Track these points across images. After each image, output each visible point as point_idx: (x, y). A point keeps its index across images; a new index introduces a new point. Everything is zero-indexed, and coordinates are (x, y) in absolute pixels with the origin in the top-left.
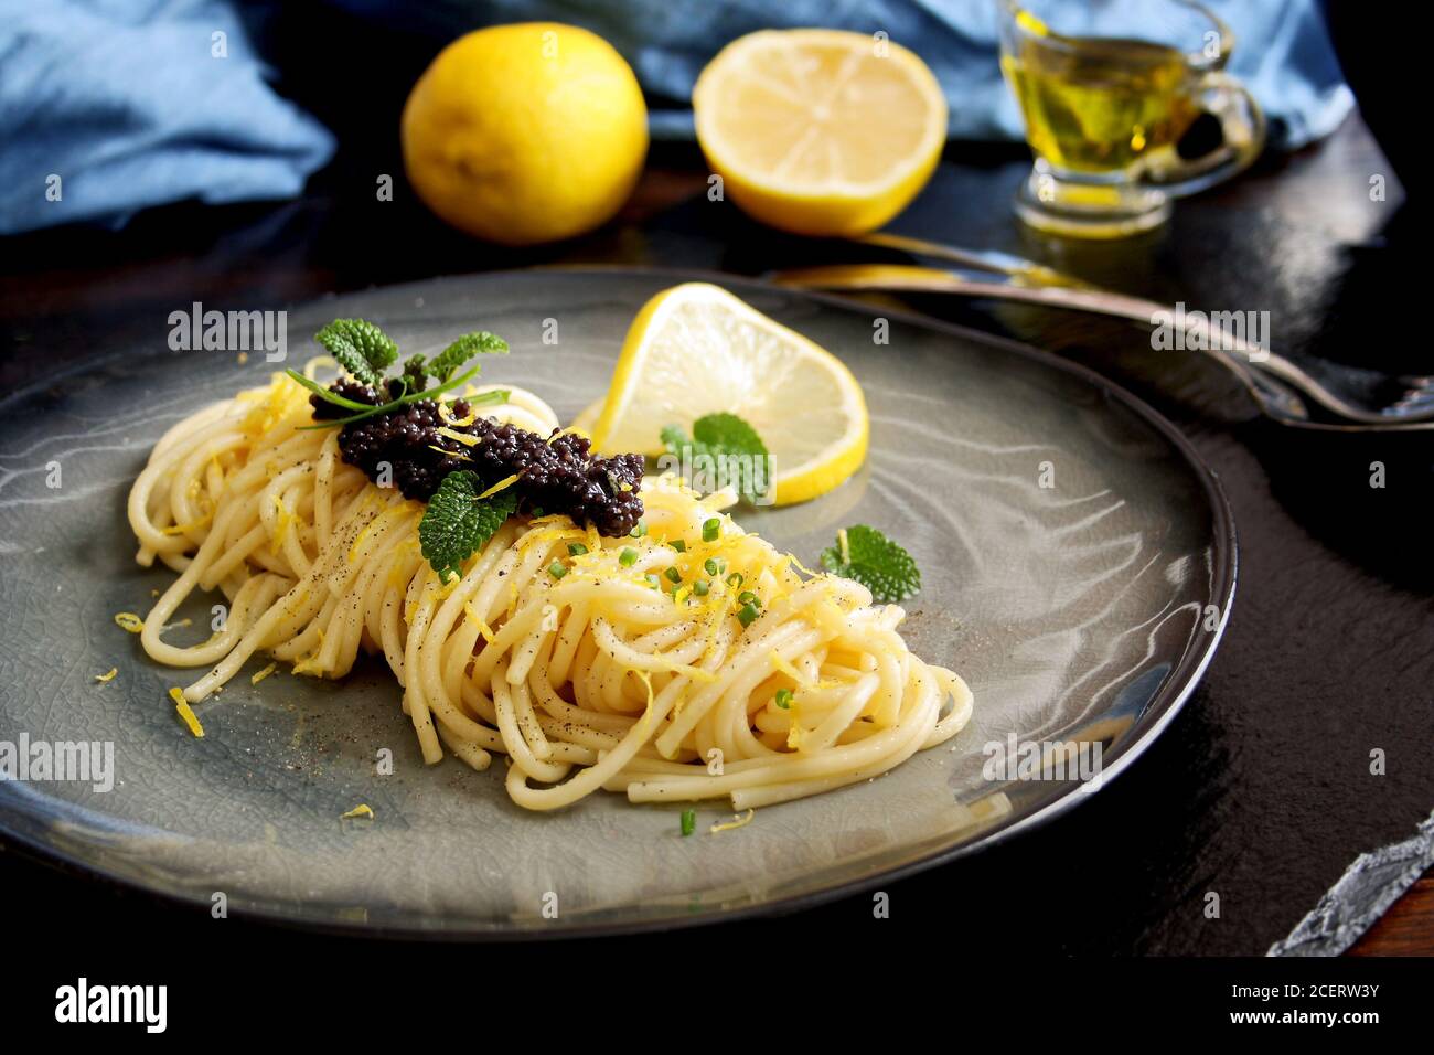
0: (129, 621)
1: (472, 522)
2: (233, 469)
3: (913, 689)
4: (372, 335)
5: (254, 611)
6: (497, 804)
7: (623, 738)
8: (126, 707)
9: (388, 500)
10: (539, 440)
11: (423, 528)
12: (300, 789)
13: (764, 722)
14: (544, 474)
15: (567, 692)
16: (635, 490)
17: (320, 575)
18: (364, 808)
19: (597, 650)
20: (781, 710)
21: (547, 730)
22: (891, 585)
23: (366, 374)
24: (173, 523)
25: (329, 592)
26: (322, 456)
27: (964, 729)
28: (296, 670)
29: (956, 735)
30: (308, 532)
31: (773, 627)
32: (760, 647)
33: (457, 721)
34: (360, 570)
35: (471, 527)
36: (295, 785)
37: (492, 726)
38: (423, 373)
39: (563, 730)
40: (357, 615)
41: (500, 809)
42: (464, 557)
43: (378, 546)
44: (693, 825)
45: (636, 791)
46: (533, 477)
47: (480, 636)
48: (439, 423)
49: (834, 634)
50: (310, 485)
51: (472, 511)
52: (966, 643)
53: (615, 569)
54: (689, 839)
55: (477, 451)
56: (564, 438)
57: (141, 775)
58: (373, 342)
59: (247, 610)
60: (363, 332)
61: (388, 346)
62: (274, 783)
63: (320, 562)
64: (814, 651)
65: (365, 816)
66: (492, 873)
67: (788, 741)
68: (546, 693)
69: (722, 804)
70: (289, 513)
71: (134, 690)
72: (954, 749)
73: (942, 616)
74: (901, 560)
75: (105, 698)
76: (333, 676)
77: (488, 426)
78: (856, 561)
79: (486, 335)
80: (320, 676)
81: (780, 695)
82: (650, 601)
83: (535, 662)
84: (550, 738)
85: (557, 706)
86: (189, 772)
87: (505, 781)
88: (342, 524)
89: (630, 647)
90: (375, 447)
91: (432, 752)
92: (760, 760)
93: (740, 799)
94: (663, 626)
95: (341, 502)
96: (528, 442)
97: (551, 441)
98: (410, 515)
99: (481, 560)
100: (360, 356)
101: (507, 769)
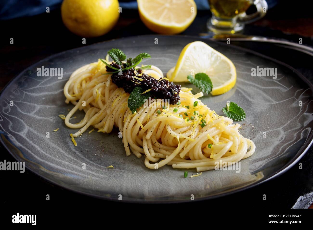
0: (62, 116)
1: (140, 100)
2: (88, 82)
3: (241, 144)
4: (121, 53)
5: (91, 116)
6: (142, 166)
7: (172, 153)
8: (60, 138)
9: (122, 92)
10: (157, 81)
11: (129, 100)
12: (98, 160)
13: (205, 151)
14: (157, 89)
15: (160, 141)
16: (178, 94)
17: (105, 109)
18: (111, 166)
19: (167, 132)
20: (209, 148)
21: (155, 150)
22: (239, 117)
23: (119, 62)
24: (74, 94)
25: (107, 113)
26: (107, 81)
27: (253, 154)
28: (99, 131)
29: (251, 156)
30: (103, 98)
31: (209, 128)
32: (205, 133)
33: (134, 146)
34: (114, 109)
35: (140, 101)
36: (96, 159)
37: (142, 147)
38: (131, 62)
39: (158, 150)
40: (113, 119)
41: (143, 168)
42: (138, 108)
43: (119, 103)
44: (187, 175)
45: (174, 166)
46: (154, 90)
47: (140, 127)
48: (134, 75)
49: (223, 130)
50: (104, 87)
51: (140, 97)
52: (255, 132)
53: (172, 113)
54: (186, 179)
55: (142, 82)
56: (162, 80)
57: (62, 155)
58: (121, 54)
59: (89, 116)
60: (118, 52)
61: (124, 56)
62: (92, 158)
63: (106, 106)
64: (218, 134)
65: (112, 168)
66: (139, 184)
67: (210, 156)
68: (155, 141)
69: (194, 170)
70: (99, 94)
71: (62, 134)
72: (250, 159)
73: (250, 125)
74: (241, 111)
75: (55, 135)
76: (107, 133)
77: (145, 76)
78: (230, 111)
79: (146, 54)
80: (104, 133)
81: (209, 145)
82: (180, 121)
83: (152, 134)
84: (155, 152)
85: (157, 144)
86: (73, 155)
87: (144, 161)
88: (111, 97)
89: (174, 132)
90: (119, 80)
91: (128, 153)
92: (204, 160)
93: (198, 169)
94: (183, 127)
95: (112, 91)
96: (154, 81)
97: (159, 81)
98: (127, 96)
99: (142, 108)
100: (117, 58)
101: (145, 158)
